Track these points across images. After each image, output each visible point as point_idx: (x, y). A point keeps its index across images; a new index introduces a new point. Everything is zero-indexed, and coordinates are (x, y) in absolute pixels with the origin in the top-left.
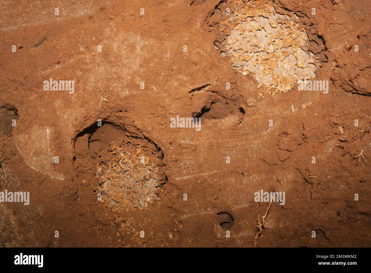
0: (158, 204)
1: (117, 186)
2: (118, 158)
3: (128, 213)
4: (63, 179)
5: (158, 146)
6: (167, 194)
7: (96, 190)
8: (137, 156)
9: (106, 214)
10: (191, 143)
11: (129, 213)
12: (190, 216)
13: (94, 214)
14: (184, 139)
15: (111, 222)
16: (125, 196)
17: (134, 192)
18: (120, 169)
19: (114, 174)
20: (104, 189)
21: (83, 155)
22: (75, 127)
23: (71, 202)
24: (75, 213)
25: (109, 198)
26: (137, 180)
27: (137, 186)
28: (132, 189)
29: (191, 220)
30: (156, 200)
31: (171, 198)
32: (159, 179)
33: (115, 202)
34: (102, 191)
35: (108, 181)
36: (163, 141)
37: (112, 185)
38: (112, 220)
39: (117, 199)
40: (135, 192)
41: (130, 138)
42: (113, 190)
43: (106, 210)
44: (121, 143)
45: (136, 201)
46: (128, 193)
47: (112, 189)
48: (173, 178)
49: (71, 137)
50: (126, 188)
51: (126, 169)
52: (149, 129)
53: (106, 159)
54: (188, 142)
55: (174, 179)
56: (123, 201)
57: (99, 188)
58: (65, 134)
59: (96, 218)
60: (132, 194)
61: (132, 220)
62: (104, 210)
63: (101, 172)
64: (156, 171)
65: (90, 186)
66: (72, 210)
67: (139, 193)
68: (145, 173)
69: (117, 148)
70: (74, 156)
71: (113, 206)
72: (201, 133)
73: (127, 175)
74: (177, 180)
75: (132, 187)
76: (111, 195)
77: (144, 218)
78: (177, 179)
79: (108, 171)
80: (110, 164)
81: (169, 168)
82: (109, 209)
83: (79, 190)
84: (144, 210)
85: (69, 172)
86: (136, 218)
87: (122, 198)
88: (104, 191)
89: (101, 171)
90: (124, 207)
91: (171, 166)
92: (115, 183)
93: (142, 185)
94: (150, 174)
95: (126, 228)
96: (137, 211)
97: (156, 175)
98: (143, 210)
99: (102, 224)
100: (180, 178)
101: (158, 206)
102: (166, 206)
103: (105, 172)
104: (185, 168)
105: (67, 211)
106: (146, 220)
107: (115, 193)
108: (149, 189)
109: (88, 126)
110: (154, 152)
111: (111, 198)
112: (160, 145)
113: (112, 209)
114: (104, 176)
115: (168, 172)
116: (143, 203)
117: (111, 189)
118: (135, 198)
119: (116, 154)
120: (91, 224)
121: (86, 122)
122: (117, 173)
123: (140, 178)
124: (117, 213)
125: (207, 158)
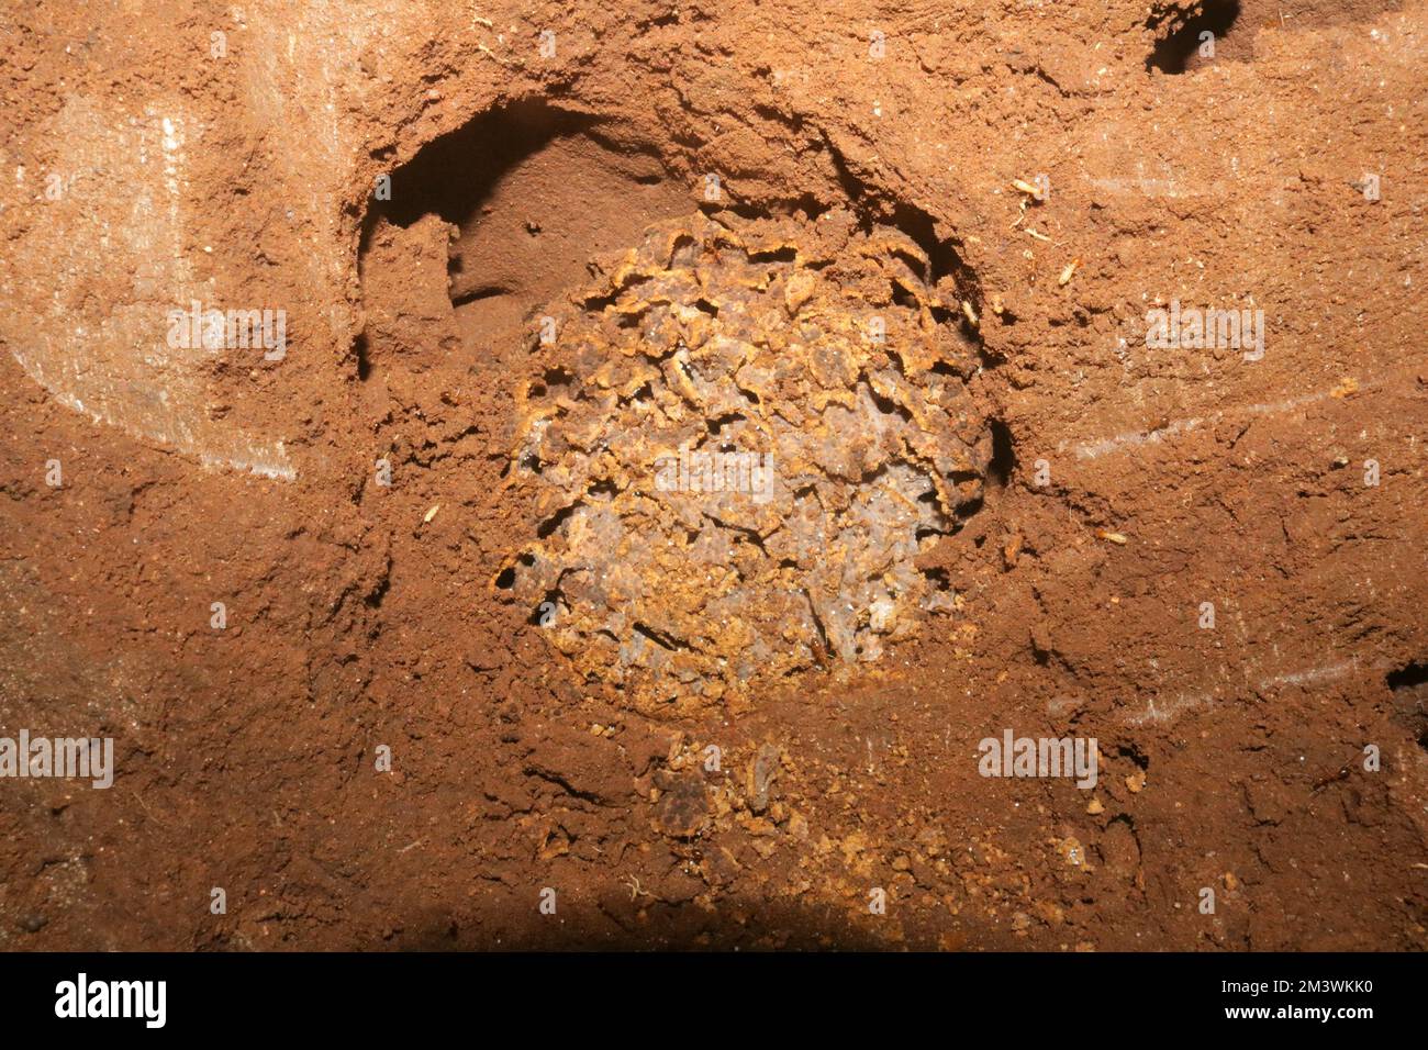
0: (954, 638)
1: (667, 522)
2: (659, 338)
3: (745, 714)
4: (289, 474)
5: (941, 232)
6: (1022, 563)
7: (519, 565)
8: (792, 316)
9: (597, 728)
10: (1173, 195)
11: (751, 713)
12: (1192, 703)
13: (513, 726)
14: (1122, 167)
15: (636, 780)
16: (726, 594)
17: (787, 563)
18: (677, 412)
19: (640, 447)
20: (569, 559)
21: (418, 348)
22: (362, 126)
23: (349, 645)
24: (380, 725)
25: (613, 618)
26: (806, 474)
27: (804, 518)
28: (767, 542)
29: (1204, 734)
30: (934, 614)
31: (1049, 586)
32: (953, 467)
33: (650, 642)
34: (558, 571)
35: (601, 502)
36: (978, 186)
37: (630, 520)
38: (641, 763)
39: (671, 616)
40: (794, 564)
41: (729, 216)
42: (634, 557)
43: (591, 699)
44: (670, 246)
45: (800, 621)
46: (746, 569)
47: (630, 549)
48: (1061, 448)
49: (335, 188)
50: (729, 534)
51: (725, 406)
52: (878, 112)
53: (580, 351)
54: (1148, 186)
55: (1065, 454)
56: (713, 628)
57: (537, 549)
58: (293, 170)
59: (532, 751)
60: (770, 575)
61: (780, 760)
62: (576, 701)
63: (548, 445)
64: (929, 408)
65: (477, 542)
66: (365, 703)
67: (821, 565)
68: (852, 430)
69: (652, 273)
70: (358, 330)
71: (638, 667)
72: (1239, 124)
73: (731, 448)
74: (1087, 461)
75: (772, 526)
76: (622, 591)
77: (864, 742)
78: (1091, 453)
79: (594, 430)
80: (610, 379)
81: (1032, 375)
82: (610, 689)
83: (397, 570)
84: (860, 686)
85: (330, 436)
86: (803, 745)
87: (704, 607)
88: (570, 571)
89: (549, 433)
90: (720, 676)
91: (1046, 356)
92: (650, 507)
93: (839, 512)
94: (888, 434)
95: (739, 816)
96: (807, 699)
97: (929, 439)
98: (850, 687)
99: (573, 793)
100: (1105, 445)
101: (959, 651)
102: (1012, 648)
103: (573, 438)
104: (1143, 373)
105: (323, 708)
106: (878, 750)
107: (655, 578)
108: (878, 542)
109: (450, 124)
110: (909, 282)
111: (628, 614)
112: (956, 219)
113: (631, 692)
114: (571, 465)
115: (1019, 404)
116: (849, 638)
117: (623, 551)
118: (788, 604)
119: (641, 315)
120: (494, 799)
121: (433, 94)
122: (661, 439)
123: (825, 456)
124: (671, 719)
125: (1287, 295)
